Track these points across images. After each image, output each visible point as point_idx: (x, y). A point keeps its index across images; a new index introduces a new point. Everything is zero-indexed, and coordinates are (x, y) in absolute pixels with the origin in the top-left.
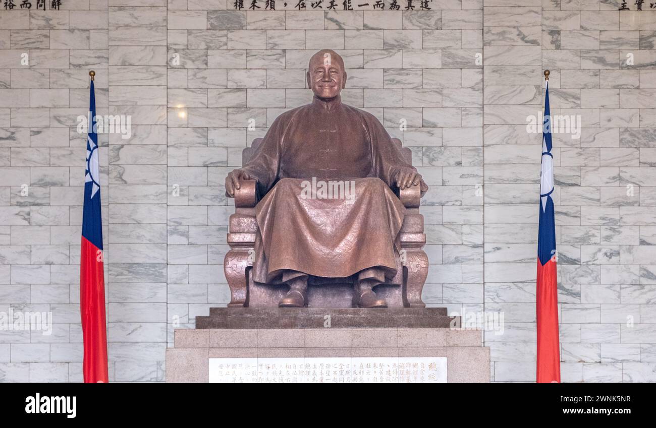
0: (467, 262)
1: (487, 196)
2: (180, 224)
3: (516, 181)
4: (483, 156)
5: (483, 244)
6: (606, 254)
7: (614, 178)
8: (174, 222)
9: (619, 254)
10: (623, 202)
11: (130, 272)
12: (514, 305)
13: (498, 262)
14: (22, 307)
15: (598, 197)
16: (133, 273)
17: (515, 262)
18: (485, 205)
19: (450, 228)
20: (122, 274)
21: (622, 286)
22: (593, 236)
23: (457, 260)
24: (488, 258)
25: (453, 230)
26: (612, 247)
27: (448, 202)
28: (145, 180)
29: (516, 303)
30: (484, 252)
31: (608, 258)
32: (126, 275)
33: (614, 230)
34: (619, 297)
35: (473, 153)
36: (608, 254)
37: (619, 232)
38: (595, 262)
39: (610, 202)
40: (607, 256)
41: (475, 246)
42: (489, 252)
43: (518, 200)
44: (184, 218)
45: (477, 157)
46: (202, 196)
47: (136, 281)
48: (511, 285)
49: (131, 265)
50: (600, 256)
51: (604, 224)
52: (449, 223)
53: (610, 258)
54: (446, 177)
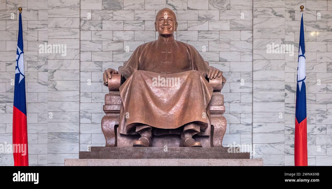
0: (243, 133)
1: (255, 97)
2: (87, 112)
3: (270, 90)
4: (253, 77)
5: (252, 123)
6: (319, 129)
7: (324, 89)
8: (84, 111)
9: (326, 129)
10: (328, 102)
11: (59, 137)
12: (269, 156)
13: (260, 133)
14: (2, 156)
15: (315, 99)
16: (61, 138)
17: (270, 133)
18: (254, 102)
19: (234, 115)
20: (55, 138)
21: (328, 146)
22: (312, 119)
23: (238, 132)
24: (255, 130)
25: (235, 116)
26: (322, 125)
27: (233, 101)
28: (67, 89)
29: (270, 154)
30: (253, 128)
31: (320, 131)
32: (57, 139)
33: (323, 116)
34: (326, 152)
35: (247, 75)
36: (320, 129)
37: (326, 118)
38: (313, 134)
39: (321, 102)
40: (319, 130)
41: (248, 125)
42: (256, 127)
43: (272, 100)
44: (89, 109)
45: (249, 78)
46: (99, 97)
47: (62, 142)
48: (267, 145)
49: (60, 133)
50: (316, 130)
51: (318, 113)
52: (234, 112)
53: (321, 131)
54: (232, 88)
